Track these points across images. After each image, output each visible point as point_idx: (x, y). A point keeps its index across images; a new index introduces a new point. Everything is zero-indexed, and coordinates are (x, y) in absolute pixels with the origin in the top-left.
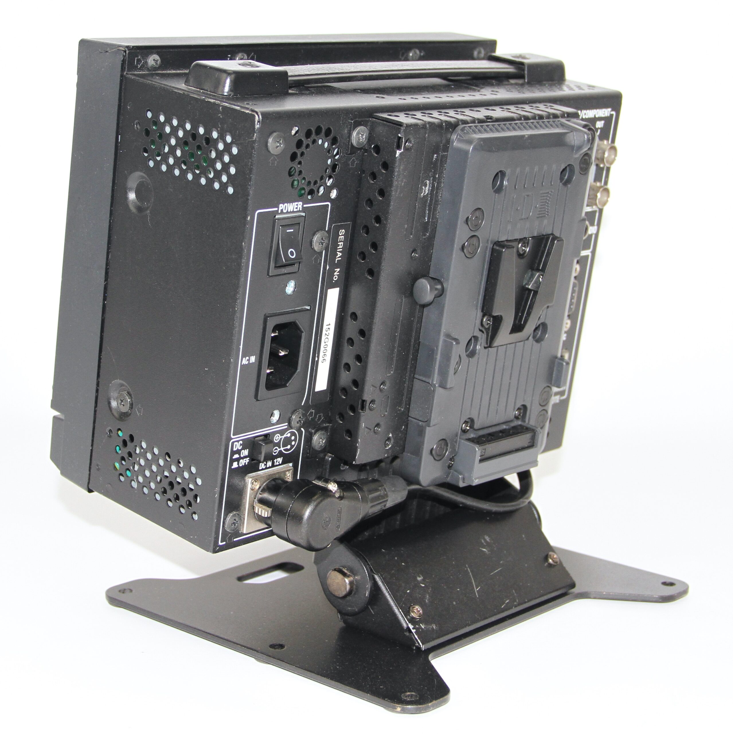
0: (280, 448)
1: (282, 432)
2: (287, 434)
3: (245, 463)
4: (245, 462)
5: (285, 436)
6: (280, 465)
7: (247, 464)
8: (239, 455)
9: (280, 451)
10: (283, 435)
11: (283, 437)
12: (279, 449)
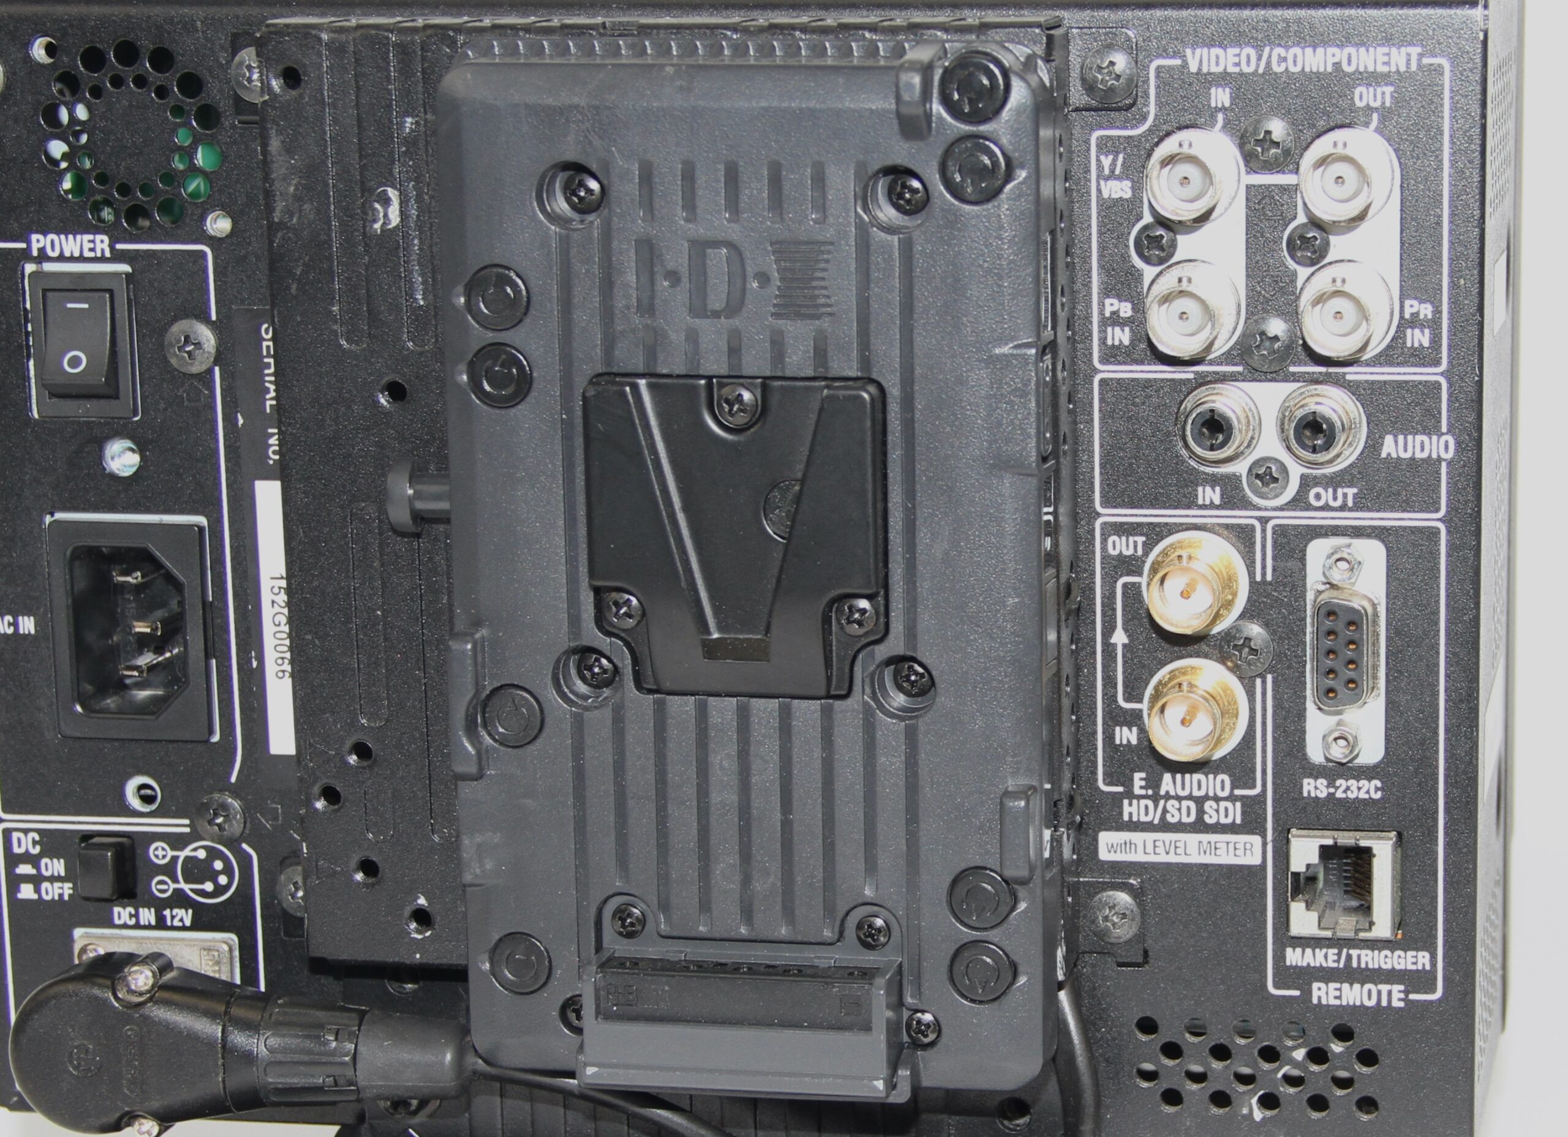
0: (175, 880)
1: (177, 841)
2: (195, 850)
3: (61, 896)
4: (61, 891)
5: (187, 852)
6: (184, 928)
7: (66, 898)
8: (33, 867)
9: (178, 892)
10: (182, 849)
11: (182, 855)
12: (173, 886)
